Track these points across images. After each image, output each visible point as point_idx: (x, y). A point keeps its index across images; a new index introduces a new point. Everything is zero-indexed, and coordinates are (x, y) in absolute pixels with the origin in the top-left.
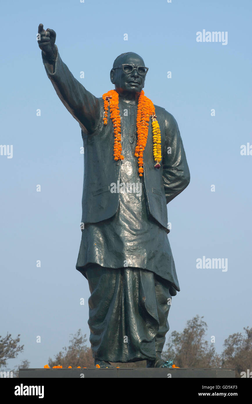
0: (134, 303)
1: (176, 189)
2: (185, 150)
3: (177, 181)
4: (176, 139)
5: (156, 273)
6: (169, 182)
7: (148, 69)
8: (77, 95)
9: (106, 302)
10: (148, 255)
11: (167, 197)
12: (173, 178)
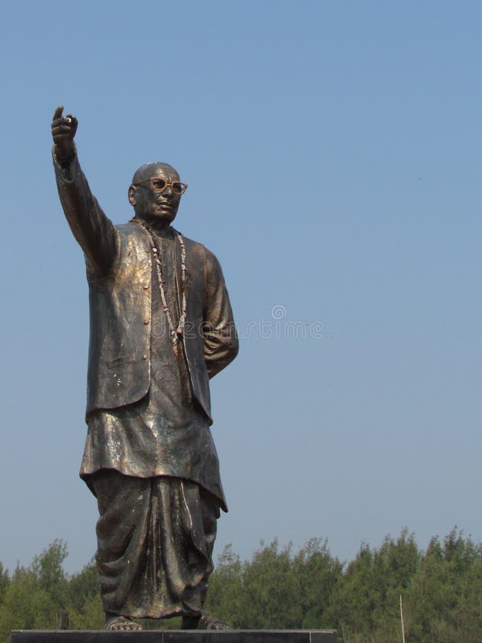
0: (173, 529)
1: (220, 362)
2: (232, 306)
3: (223, 351)
4: (220, 290)
5: (203, 485)
6: (209, 352)
7: (186, 187)
8: (95, 217)
9: (128, 527)
10: (193, 458)
11: (209, 374)
12: (216, 346)
